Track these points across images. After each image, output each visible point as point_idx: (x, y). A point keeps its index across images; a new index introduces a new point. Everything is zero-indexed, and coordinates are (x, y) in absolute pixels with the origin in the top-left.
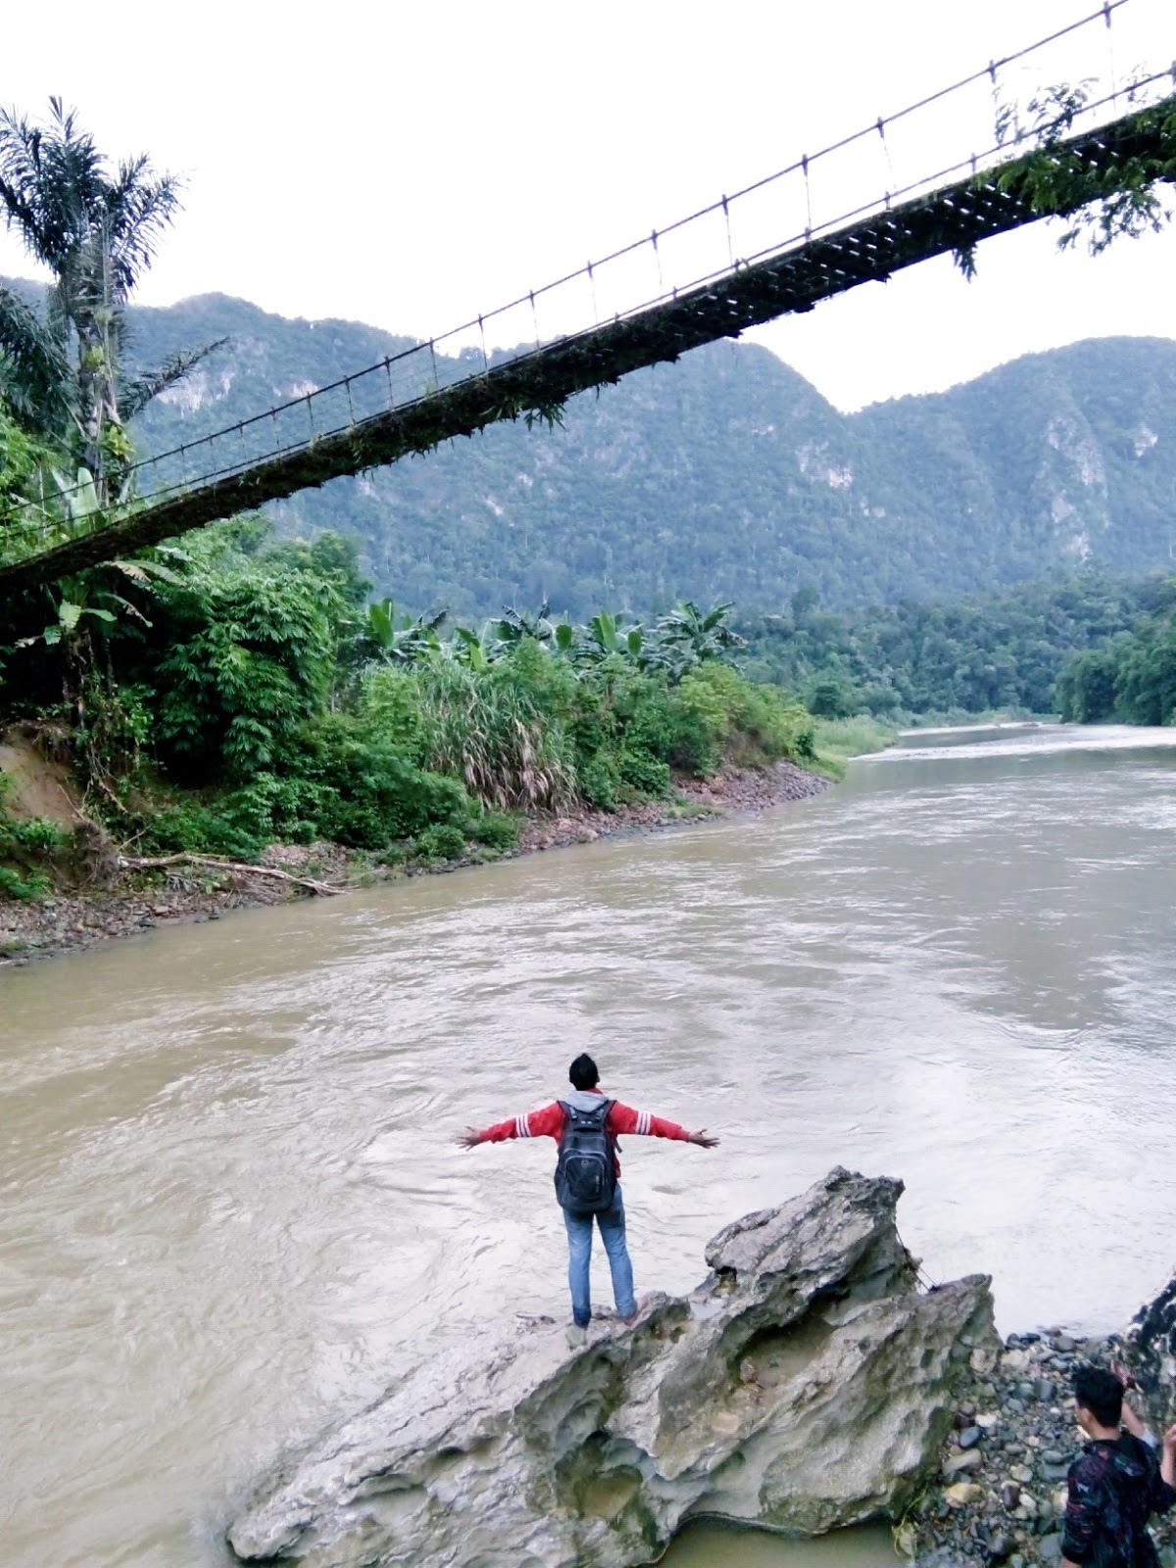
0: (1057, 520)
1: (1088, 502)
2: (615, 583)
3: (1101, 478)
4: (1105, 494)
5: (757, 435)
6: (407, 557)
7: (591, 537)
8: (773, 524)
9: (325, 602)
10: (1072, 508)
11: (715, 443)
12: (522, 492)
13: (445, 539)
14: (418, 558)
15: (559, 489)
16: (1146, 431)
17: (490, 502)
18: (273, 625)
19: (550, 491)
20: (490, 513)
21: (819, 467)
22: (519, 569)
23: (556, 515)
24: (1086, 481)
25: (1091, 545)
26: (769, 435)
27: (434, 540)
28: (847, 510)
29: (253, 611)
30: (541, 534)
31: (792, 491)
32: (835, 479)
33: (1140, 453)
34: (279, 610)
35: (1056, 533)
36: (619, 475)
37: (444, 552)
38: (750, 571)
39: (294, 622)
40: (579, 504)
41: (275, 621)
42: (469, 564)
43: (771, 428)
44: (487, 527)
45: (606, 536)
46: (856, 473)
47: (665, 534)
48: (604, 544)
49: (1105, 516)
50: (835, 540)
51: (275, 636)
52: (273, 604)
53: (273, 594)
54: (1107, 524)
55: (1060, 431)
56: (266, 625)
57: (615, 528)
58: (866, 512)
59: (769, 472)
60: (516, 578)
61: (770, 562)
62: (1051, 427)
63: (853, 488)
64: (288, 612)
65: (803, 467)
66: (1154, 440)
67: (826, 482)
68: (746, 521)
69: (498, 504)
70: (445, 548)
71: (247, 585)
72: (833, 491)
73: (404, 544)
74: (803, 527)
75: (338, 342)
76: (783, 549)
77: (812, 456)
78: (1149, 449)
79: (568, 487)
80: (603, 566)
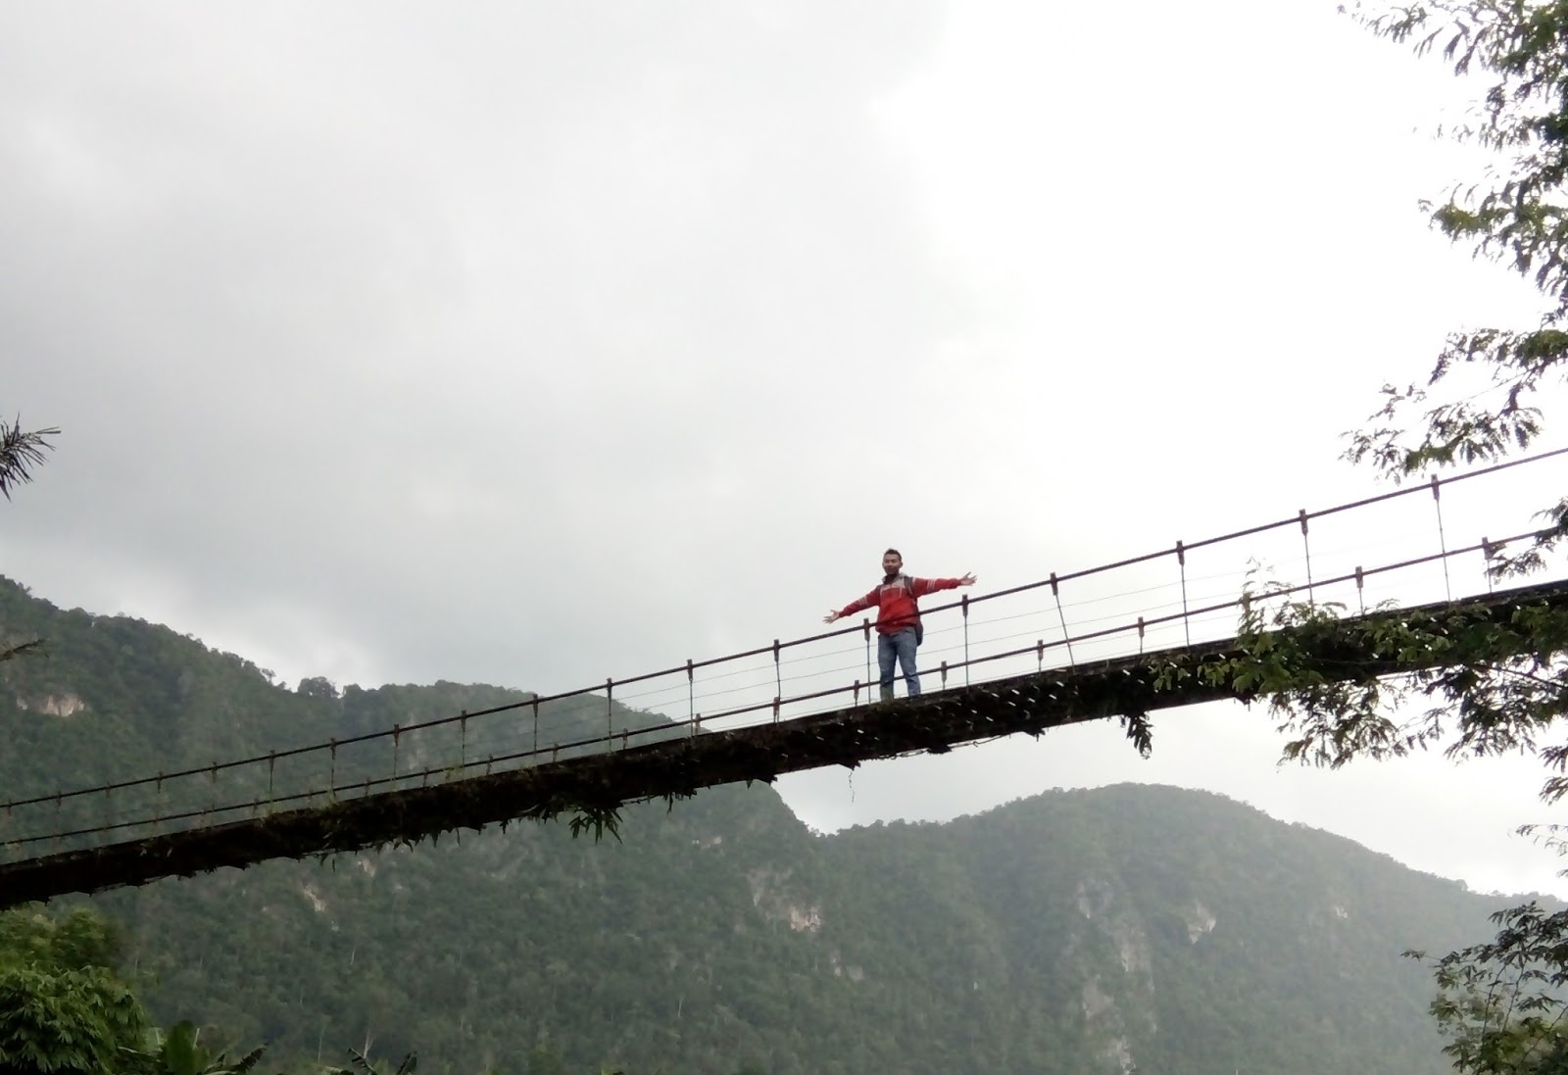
0: (1089, 1014)
1: (1130, 995)
2: (476, 1031)
3: (1146, 965)
4: (1151, 987)
5: (697, 847)
6: (168, 958)
7: (450, 958)
8: (710, 971)
9: (123, 1019)
10: (1108, 1000)
11: (640, 850)
12: (359, 884)
13: (231, 939)
14: (186, 962)
15: (413, 886)
16: (1200, 911)
17: (309, 892)
18: (43, 1046)
19: (399, 887)
20: (305, 907)
21: (778, 901)
22: (337, 995)
23: (404, 922)
24: (1127, 967)
25: (1132, 1052)
26: (715, 849)
27: (215, 936)
28: (811, 965)
29: (18, 1022)
30: (377, 946)
31: (739, 928)
32: (798, 920)
33: (1194, 939)
34: (57, 1023)
35: (1089, 1032)
36: (502, 877)
37: (228, 957)
38: (673, 1033)
39: (75, 1044)
40: (439, 910)
41: (48, 1039)
42: (262, 979)
43: (718, 841)
44: (297, 926)
45: (473, 960)
46: (826, 914)
47: (558, 967)
48: (466, 971)
49: (1150, 1016)
50: (793, 1006)
51: (43, 1063)
52: (50, 1015)
53: (51, 1000)
54: (1155, 1027)
55: (1094, 897)
56: (32, 1046)
57: (487, 950)
58: (838, 971)
59: (711, 899)
60: (329, 1007)
61: (701, 1024)
62: (1081, 889)
63: (822, 934)
64: (68, 1029)
65: (756, 900)
66: (1212, 924)
67: (787, 923)
68: (673, 964)
69: (319, 897)
70: (231, 950)
71: (18, 983)
72: (795, 935)
73: (168, 938)
74: (751, 981)
75: (128, 650)
76: (722, 1009)
77: (770, 883)
78: (1205, 934)
79: (427, 885)
80: (462, 1002)
